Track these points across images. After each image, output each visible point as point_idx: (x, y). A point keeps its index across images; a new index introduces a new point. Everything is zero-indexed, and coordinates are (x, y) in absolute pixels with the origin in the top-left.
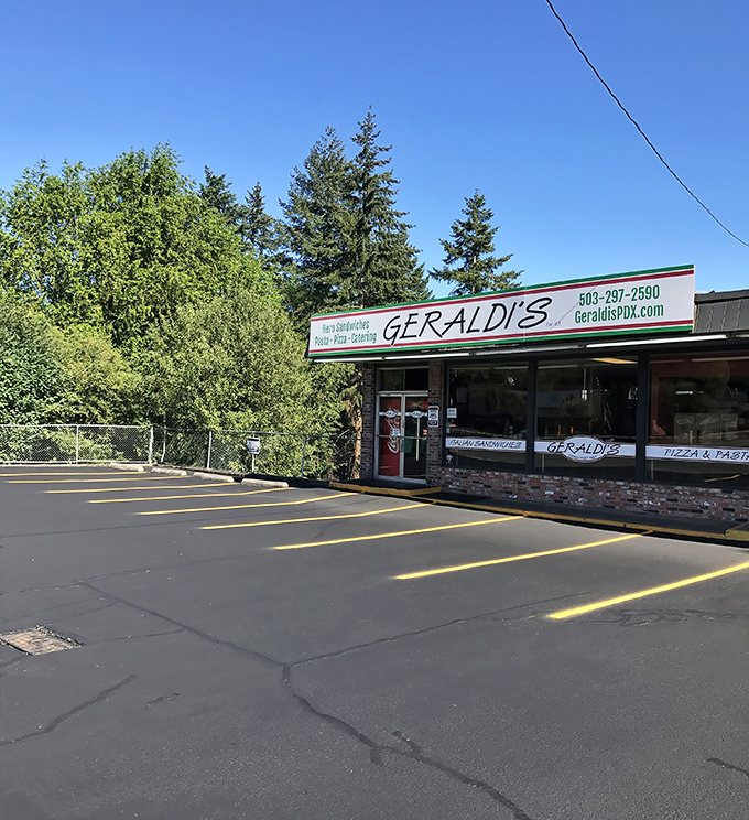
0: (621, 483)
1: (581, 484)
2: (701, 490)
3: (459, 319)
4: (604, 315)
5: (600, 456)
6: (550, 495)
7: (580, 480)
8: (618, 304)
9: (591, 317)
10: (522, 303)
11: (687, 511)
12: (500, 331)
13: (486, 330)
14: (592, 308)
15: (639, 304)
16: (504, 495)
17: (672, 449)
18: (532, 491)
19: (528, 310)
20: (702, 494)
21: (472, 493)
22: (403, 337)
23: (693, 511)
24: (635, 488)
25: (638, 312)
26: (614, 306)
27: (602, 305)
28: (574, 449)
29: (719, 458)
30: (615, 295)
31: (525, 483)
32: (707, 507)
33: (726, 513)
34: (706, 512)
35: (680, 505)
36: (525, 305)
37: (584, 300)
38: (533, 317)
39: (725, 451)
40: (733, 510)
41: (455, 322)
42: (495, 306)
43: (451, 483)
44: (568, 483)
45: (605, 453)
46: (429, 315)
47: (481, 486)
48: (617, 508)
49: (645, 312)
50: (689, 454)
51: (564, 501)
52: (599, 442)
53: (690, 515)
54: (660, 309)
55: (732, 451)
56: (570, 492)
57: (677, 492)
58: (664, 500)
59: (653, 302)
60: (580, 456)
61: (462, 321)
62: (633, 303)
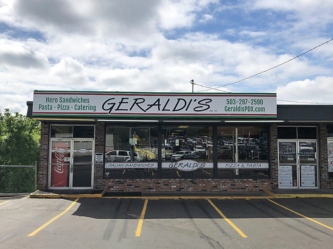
0: (210, 180)
1: (191, 181)
2: (245, 180)
3: (157, 103)
4: (238, 109)
5: (196, 168)
6: (174, 188)
7: (189, 180)
8: (245, 105)
9: (232, 109)
10: (196, 100)
11: (239, 189)
12: (183, 111)
13: (174, 110)
14: (233, 106)
15: (255, 106)
16: (147, 190)
17: (229, 164)
18: (164, 187)
19: (199, 103)
20: (245, 182)
21: (127, 191)
22: (118, 109)
23: (242, 189)
24: (217, 181)
25: (254, 109)
26: (243, 106)
27: (238, 105)
28: (183, 166)
29: (248, 167)
30: (244, 102)
31: (160, 183)
32: (247, 187)
33: (255, 188)
34: (247, 188)
35: (237, 187)
36: (197, 101)
37: (229, 102)
38: (202, 107)
39: (250, 164)
40: (258, 187)
41: (154, 105)
42: (179, 99)
43: (113, 187)
44: (184, 182)
45: (198, 167)
46: (137, 100)
47: (133, 187)
48: (208, 190)
49: (257, 109)
50: (236, 166)
51: (182, 190)
52: (195, 162)
53: (241, 190)
54: (263, 109)
55: (253, 164)
56: (184, 185)
57: (235, 181)
58: (229, 185)
59: (260, 106)
60: (186, 169)
61: (159, 105)
62: (252, 106)
